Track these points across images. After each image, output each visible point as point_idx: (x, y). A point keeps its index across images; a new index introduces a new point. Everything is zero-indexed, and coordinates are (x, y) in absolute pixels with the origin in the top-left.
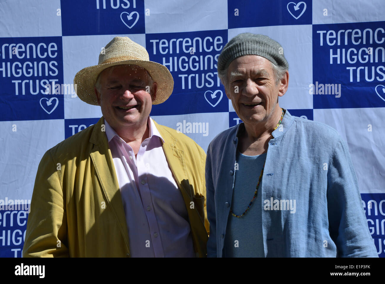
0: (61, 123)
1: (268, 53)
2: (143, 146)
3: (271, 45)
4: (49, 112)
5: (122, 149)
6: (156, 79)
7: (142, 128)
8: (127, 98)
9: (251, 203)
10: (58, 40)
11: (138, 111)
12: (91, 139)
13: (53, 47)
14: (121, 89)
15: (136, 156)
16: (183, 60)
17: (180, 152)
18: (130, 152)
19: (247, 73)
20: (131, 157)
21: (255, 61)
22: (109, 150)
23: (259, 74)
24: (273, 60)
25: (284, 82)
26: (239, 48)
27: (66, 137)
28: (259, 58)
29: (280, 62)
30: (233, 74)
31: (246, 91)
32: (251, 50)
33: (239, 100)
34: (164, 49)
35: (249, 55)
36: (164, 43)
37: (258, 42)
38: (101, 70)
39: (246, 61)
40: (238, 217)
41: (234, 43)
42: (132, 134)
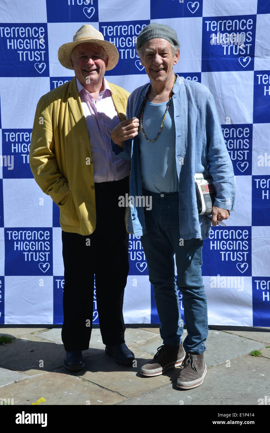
0: (47, 79)
1: (169, 37)
2: (100, 96)
3: (170, 32)
4: (40, 72)
5: (87, 97)
6: (108, 54)
7: (99, 84)
8: (90, 64)
9: (159, 134)
10: (45, 26)
11: (97, 73)
12: (68, 90)
13: (42, 30)
14: (87, 58)
15: (96, 102)
16: (122, 40)
17: (123, 99)
18: (92, 99)
19: (156, 50)
20: (93, 102)
21: (161, 42)
22: (79, 97)
23: (163, 50)
24: (172, 42)
25: (177, 56)
26: (151, 33)
27: (51, 89)
28: (163, 40)
29: (175, 43)
30: (147, 50)
31: (155, 62)
32: (159, 34)
33: (150, 67)
34: (110, 32)
35: (158, 38)
36: (110, 28)
37: (163, 30)
38: (74, 45)
39: (156, 42)
40: (151, 142)
41: (148, 30)
42: (93, 88)
